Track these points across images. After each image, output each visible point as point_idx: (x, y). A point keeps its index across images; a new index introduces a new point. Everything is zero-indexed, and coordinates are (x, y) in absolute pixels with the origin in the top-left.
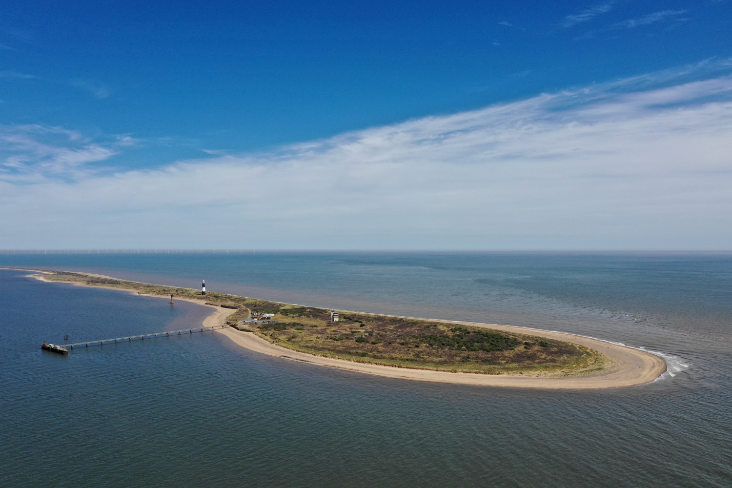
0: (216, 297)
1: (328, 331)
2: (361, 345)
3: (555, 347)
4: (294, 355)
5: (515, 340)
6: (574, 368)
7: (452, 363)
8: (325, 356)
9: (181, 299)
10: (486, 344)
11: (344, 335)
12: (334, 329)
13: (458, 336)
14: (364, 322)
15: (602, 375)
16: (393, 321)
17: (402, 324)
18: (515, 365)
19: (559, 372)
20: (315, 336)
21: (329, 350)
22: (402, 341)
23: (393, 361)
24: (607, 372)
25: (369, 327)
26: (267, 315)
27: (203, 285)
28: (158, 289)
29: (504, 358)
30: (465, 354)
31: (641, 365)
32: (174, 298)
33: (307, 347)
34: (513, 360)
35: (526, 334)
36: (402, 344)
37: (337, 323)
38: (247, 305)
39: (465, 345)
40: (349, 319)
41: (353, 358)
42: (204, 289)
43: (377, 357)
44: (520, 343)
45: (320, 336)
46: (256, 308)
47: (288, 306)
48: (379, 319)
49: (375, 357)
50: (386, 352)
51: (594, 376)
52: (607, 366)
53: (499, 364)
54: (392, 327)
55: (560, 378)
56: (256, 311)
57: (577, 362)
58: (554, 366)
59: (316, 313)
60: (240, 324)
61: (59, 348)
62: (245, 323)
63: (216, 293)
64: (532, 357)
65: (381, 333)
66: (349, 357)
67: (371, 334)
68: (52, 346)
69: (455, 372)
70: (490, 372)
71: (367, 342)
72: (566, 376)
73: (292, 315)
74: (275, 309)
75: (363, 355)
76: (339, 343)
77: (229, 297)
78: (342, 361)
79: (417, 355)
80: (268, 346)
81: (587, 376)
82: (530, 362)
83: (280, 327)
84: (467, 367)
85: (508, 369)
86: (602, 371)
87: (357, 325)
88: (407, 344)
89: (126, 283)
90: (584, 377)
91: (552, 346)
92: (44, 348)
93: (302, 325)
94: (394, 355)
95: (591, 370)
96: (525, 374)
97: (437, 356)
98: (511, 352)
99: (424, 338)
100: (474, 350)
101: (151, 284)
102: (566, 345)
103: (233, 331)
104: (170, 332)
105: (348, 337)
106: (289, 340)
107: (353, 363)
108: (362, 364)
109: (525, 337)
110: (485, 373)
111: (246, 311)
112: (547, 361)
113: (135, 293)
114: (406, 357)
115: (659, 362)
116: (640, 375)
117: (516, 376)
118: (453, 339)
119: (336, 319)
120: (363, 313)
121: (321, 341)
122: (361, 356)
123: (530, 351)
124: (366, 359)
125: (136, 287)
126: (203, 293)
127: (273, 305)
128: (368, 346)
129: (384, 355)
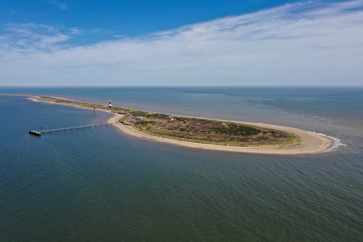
0: (116, 109)
1: (167, 125)
2: (182, 132)
3: (279, 133)
4: (149, 136)
5: (259, 130)
6: (285, 144)
7: (224, 141)
8: (164, 137)
9: (99, 110)
10: (244, 132)
11: (175, 127)
12: (170, 124)
13: (231, 128)
14: (186, 121)
15: (299, 147)
16: (201, 120)
17: (204, 122)
18: (256, 142)
19: (277, 146)
20: (160, 127)
21: (166, 134)
22: (203, 130)
23: (196, 140)
24: (302, 146)
25: (187, 124)
26: (139, 117)
27: (110, 103)
28: (89, 105)
29: (252, 138)
30: (232, 137)
31: (320, 142)
32: (96, 109)
33: (155, 133)
34: (256, 140)
35: (266, 127)
36: (202, 132)
37: (173, 121)
38: (130, 113)
39: (233, 132)
40: (179, 119)
41: (177, 138)
42: (110, 105)
43: (189, 138)
44: (261, 132)
45: (162, 127)
46: (134, 114)
47: (150, 113)
48: (194, 119)
49: (188, 138)
50: (193, 135)
51: (295, 148)
52: (303, 143)
53: (248, 142)
54: (199, 124)
55: (278, 149)
56: (134, 115)
57: (288, 141)
58: (275, 143)
59: (163, 117)
60: (125, 122)
61: (37, 132)
62: (128, 121)
63: (116, 107)
64: (265, 139)
65: (193, 126)
66: (175, 138)
67: (188, 127)
68: (34, 131)
69: (226, 145)
70: (243, 146)
71: (185, 131)
72: (281, 148)
73: (151, 118)
74: (143, 114)
75: (182, 137)
76: (171, 131)
77: (122, 109)
78: (172, 140)
79: (208, 137)
80: (137, 132)
81: (291, 148)
82: (264, 141)
83: (144, 123)
84: (232, 143)
85: (252, 144)
86: (300, 146)
87: (182, 122)
88: (205, 131)
89: (74, 102)
90: (290, 148)
91: (277, 133)
92: (31, 133)
93: (155, 122)
94: (197, 137)
95: (294, 145)
96: (260, 147)
97: (218, 138)
98: (256, 136)
99: (213, 129)
100: (238, 135)
101: (86, 103)
102: (284, 132)
103: (121, 125)
104: (90, 126)
105: (176, 128)
106: (147, 129)
107: (176, 140)
108: (181, 141)
109: (265, 129)
110: (241, 146)
111: (130, 115)
112: (273, 141)
113: (78, 107)
114: (203, 138)
115: (330, 141)
116: (318, 148)
117: (256, 147)
118: (228, 130)
119: (172, 120)
120: (187, 117)
121: (162, 130)
122: (181, 137)
123: (265, 136)
124: (183, 139)
125: (79, 104)
126: (110, 107)
127: (143, 113)
128: (185, 132)
129: (192, 137)
